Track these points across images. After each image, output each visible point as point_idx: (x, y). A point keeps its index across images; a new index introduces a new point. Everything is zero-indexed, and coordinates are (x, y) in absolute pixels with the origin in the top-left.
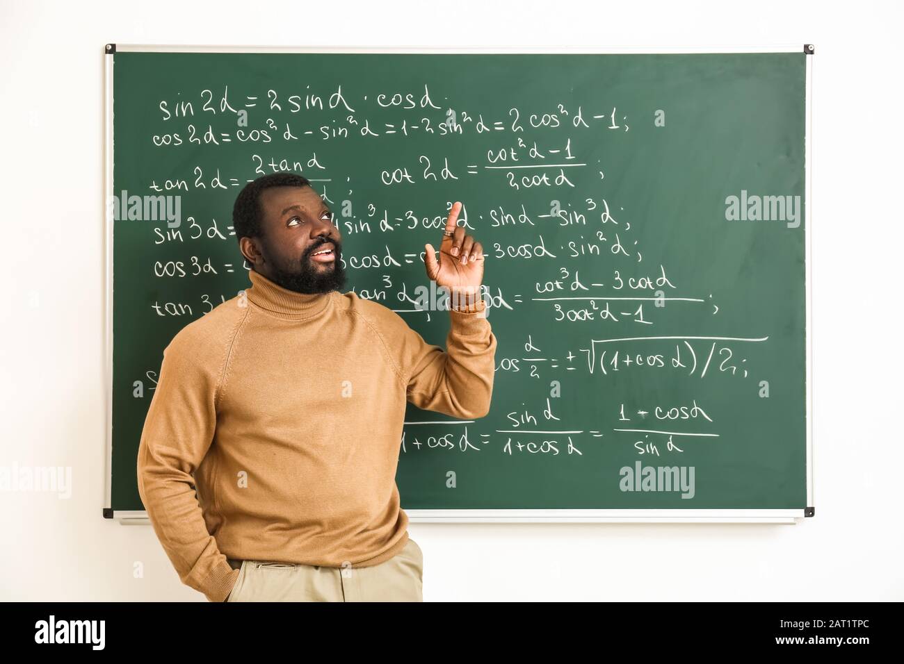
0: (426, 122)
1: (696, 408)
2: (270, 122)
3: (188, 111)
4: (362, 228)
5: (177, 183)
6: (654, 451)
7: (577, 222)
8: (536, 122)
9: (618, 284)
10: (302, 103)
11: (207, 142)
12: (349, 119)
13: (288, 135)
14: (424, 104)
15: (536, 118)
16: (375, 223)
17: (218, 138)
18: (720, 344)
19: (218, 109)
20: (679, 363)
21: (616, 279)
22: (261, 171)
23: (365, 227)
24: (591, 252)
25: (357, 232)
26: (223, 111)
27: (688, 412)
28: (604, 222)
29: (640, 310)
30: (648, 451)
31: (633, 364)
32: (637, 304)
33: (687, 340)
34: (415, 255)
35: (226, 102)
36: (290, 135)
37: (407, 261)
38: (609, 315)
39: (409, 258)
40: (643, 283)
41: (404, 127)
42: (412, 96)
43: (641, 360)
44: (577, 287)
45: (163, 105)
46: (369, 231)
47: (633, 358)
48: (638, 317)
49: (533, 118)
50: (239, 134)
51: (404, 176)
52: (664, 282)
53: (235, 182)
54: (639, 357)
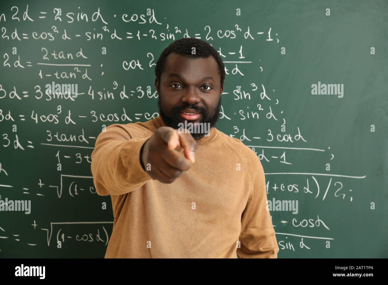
0: (152, 32)
1: (319, 220)
2: (54, 28)
3: (3, 19)
4: (109, 96)
6: (292, 247)
7: (245, 97)
8: (221, 35)
9: (270, 138)
10: (75, 17)
11: (13, 38)
12: (104, 28)
13: (65, 37)
14: (151, 21)
15: (221, 32)
16: (117, 93)
17: (21, 36)
18: (335, 179)
19: (21, 18)
20: (308, 191)
21: (269, 134)
22: (46, 58)
23: (111, 96)
24: (254, 117)
25: (105, 98)
26: (24, 19)
27: (314, 222)
28: (262, 99)
29: (284, 155)
30: (287, 248)
31: (279, 190)
32: (282, 151)
33: (314, 176)
34: (141, 115)
35: (27, 14)
37: (136, 118)
38: (264, 158)
39: (138, 116)
40: (286, 138)
41: (138, 35)
42: (144, 16)
43: (284, 187)
44: (244, 139)
46: (113, 98)
47: (279, 186)
48: (282, 159)
49: (220, 32)
50: (34, 35)
51: (137, 65)
52: (299, 138)
53: (30, 64)
54: (283, 186)
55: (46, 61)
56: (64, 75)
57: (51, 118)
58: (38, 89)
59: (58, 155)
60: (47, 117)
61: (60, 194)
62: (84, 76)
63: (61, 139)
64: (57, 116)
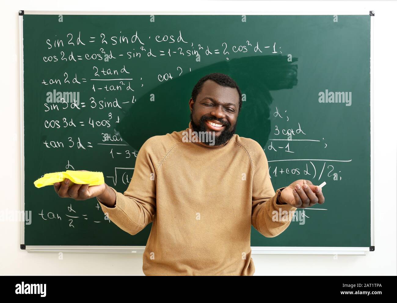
0: (180, 49)
2: (102, 50)
3: (61, 44)
5: (56, 81)
8: (235, 50)
9: (277, 132)
10: (118, 40)
11: (70, 60)
12: (142, 48)
14: (179, 40)
15: (236, 48)
17: (76, 58)
18: (328, 163)
19: (76, 43)
20: (307, 173)
21: (276, 130)
22: (97, 75)
26: (78, 44)
29: (288, 145)
31: (284, 173)
32: (286, 143)
33: (312, 161)
35: (79, 40)
36: (112, 56)
38: (273, 148)
40: (289, 132)
41: (169, 52)
42: (173, 37)
45: (48, 42)
47: (284, 170)
48: (287, 149)
49: (234, 47)
50: (87, 56)
51: (169, 77)
52: (300, 131)
53: (84, 80)
54: (287, 170)
55: (97, 77)
56: (112, 88)
57: (104, 123)
58: (92, 100)
59: (111, 152)
60: (101, 123)
61: (115, 183)
62: (128, 89)
63: (113, 140)
64: (109, 121)
